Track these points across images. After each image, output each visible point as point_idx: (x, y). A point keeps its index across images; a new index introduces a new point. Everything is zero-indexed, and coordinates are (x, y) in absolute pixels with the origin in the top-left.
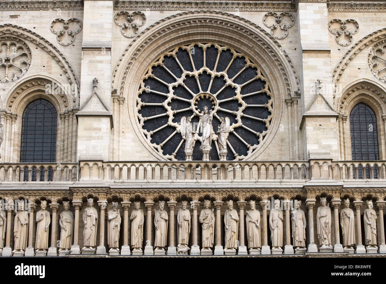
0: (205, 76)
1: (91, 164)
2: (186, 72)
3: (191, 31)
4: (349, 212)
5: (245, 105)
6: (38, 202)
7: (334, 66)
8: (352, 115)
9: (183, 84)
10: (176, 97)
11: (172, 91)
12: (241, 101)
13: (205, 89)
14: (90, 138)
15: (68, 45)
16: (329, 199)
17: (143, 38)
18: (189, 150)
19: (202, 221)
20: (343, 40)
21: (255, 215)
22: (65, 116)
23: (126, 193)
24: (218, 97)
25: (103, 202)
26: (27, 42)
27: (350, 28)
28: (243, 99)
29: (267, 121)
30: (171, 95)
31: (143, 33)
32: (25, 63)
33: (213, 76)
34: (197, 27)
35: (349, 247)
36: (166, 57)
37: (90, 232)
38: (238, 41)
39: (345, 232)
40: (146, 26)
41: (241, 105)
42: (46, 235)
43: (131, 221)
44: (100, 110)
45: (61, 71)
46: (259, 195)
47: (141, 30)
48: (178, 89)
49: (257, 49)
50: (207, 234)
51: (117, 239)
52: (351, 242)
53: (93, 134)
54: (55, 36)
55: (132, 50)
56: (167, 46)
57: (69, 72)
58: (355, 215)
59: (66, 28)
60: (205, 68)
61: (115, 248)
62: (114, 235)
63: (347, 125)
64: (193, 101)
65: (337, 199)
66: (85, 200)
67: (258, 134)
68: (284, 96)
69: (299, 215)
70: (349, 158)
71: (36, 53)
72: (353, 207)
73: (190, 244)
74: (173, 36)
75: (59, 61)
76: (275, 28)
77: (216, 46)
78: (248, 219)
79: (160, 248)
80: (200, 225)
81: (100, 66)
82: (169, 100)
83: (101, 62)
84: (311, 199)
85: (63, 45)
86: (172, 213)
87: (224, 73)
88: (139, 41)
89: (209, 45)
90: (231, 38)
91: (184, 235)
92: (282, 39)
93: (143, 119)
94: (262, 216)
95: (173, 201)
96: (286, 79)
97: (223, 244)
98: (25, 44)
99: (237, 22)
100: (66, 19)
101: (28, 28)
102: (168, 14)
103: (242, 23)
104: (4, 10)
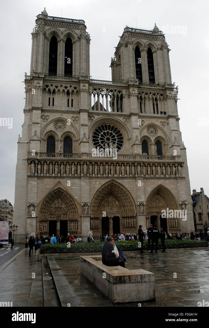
0: (108, 132)
1: (85, 154)
2: (103, 131)
3: (105, 121)
4: (144, 167)
5: (117, 140)
6: (72, 163)
7: (140, 132)
8: (142, 144)
9: (103, 134)
10: (101, 137)
11: (100, 136)
12: (116, 139)
13: (108, 136)
14: (84, 148)
15: (76, 123)
16: (140, 164)
17: (94, 122)
19: (111, 169)
21: (123, 167)
22: (75, 141)
23: (93, 161)
24: (111, 138)
25: (88, 163)
26: (65, 122)
27: (143, 122)
28: (117, 138)
29: (123, 144)
30: (100, 137)
31: (94, 121)
32: (64, 127)
33: (110, 132)
34: (107, 120)
35: (144, 175)
36: (98, 127)
37: (85, 171)
38: (116, 124)
39: (143, 172)
41: (116, 140)
42: (74, 171)
43: (94, 168)
44: (86, 141)
45: (74, 130)
46: (124, 163)
47: (94, 120)
48: (102, 135)
49: (121, 126)
50: (112, 172)
51: (92, 172)
52: (145, 174)
53: (85, 147)
54: (73, 121)
55: (91, 125)
56: (99, 124)
57: (76, 130)
58: (146, 168)
59: (75, 119)
60: (108, 130)
61: (91, 175)
62: (91, 172)
63: (141, 146)
64: (105, 138)
65: (142, 164)
66: (84, 163)
67: (121, 147)
68: (127, 138)
69: (133, 168)
72: (145, 166)
73: (108, 174)
74: (101, 122)
75: (74, 127)
76: (125, 122)
77: (110, 125)
78: (121, 168)
79: (101, 175)
80: (111, 170)
81: (85, 129)
82: (99, 138)
83: (86, 129)
84: (136, 164)
85: (75, 123)
86: (104, 167)
87: (112, 132)
88: (93, 123)
89: (109, 124)
90: (114, 123)
91: (107, 172)
92: (127, 124)
93: (93, 142)
94: (125, 168)
95: (104, 164)
96: (128, 134)
97: (116, 174)
98: (64, 122)
99: (116, 119)
100: (75, 117)
101: (66, 118)
102: (100, 117)
103: (118, 120)
104: (59, 113)
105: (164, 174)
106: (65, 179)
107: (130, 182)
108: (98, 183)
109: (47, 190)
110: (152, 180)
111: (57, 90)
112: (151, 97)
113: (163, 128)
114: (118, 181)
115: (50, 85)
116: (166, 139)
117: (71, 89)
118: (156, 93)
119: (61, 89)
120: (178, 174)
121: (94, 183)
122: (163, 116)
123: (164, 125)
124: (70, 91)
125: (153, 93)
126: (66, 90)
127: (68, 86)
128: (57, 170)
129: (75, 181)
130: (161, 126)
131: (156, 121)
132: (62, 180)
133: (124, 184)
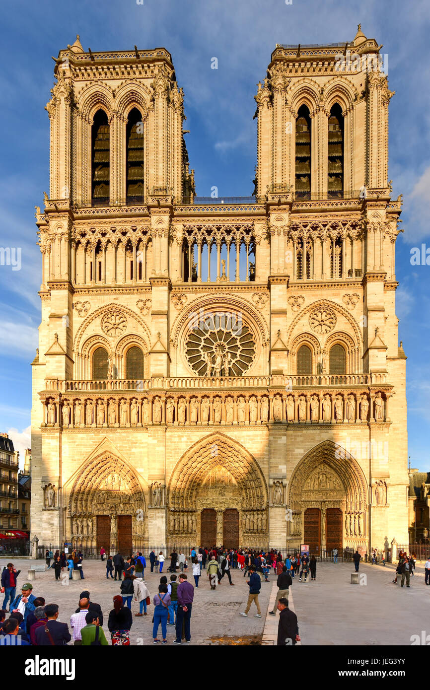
0: (221, 332)
1: (157, 379)
3: (213, 306)
4: (292, 403)
5: (242, 348)
7: (289, 324)
8: (299, 352)
9: (209, 337)
10: (205, 344)
11: (203, 341)
13: (221, 340)
14: (157, 365)
15: (146, 314)
16: (281, 396)
17: (186, 310)
18: (208, 372)
19: (214, 408)
20: (295, 308)
22: (147, 355)
23: (176, 394)
24: (228, 344)
25: (164, 398)
27: (300, 300)
28: (241, 345)
29: (253, 357)
30: (202, 343)
31: (186, 307)
32: (124, 326)
35: (290, 421)
37: (157, 414)
38: (239, 311)
39: (289, 412)
40: (188, 303)
41: (239, 348)
42: (136, 417)
43: (178, 409)
44: (162, 349)
45: (143, 330)
47: (185, 305)
48: (206, 340)
49: (248, 316)
50: (217, 414)
51: (171, 418)
52: (292, 419)
53: (158, 362)
54: (139, 310)
55: (180, 317)
57: (147, 330)
58: (295, 404)
59: (144, 305)
61: (170, 422)
62: (169, 416)
63: (295, 358)
64: (214, 347)
65: (285, 396)
66: (154, 398)
67: (248, 364)
69: (265, 404)
70: (295, 373)
71: (129, 319)
72: (294, 400)
73: (209, 420)
74: (203, 309)
75: (141, 324)
76: (258, 302)
78: (238, 407)
79: (193, 422)
80: (214, 410)
81: (161, 325)
82: (201, 346)
83: (162, 322)
85: (143, 315)
86: (199, 404)
88: (184, 312)
90: (235, 310)
91: (205, 415)
92: (262, 308)
93: (188, 357)
94: (245, 405)
95: (199, 398)
96: (263, 332)
98: (123, 315)
99: (237, 298)
100: (144, 300)
101: (124, 306)
102: (199, 295)
103: (240, 300)
104: (110, 294)
105: (338, 417)
106: (117, 433)
107: (257, 436)
108: (184, 439)
109: (82, 457)
110: (309, 432)
111: (104, 240)
112: (325, 233)
113: (350, 312)
114: (229, 434)
115: (88, 230)
116: (355, 339)
117: (134, 237)
118: (340, 224)
119: (114, 237)
120: (374, 417)
121: (176, 439)
122: (354, 280)
123: (353, 304)
124: (134, 241)
125: (333, 222)
126: (124, 240)
127: (128, 228)
128: (101, 415)
129: (137, 437)
130: (344, 306)
131: (333, 295)
132: (111, 435)
133: (241, 441)
